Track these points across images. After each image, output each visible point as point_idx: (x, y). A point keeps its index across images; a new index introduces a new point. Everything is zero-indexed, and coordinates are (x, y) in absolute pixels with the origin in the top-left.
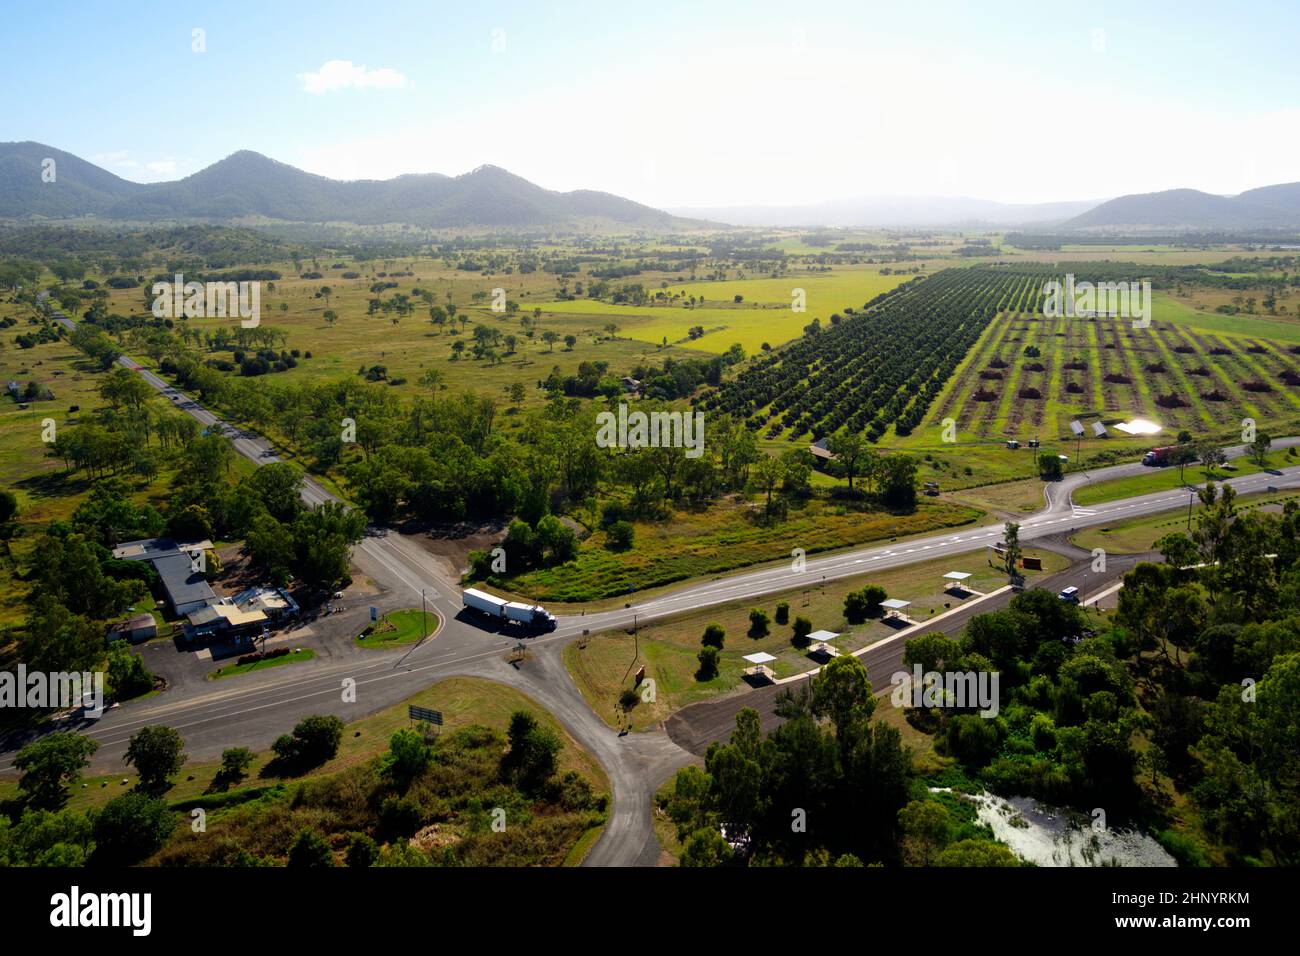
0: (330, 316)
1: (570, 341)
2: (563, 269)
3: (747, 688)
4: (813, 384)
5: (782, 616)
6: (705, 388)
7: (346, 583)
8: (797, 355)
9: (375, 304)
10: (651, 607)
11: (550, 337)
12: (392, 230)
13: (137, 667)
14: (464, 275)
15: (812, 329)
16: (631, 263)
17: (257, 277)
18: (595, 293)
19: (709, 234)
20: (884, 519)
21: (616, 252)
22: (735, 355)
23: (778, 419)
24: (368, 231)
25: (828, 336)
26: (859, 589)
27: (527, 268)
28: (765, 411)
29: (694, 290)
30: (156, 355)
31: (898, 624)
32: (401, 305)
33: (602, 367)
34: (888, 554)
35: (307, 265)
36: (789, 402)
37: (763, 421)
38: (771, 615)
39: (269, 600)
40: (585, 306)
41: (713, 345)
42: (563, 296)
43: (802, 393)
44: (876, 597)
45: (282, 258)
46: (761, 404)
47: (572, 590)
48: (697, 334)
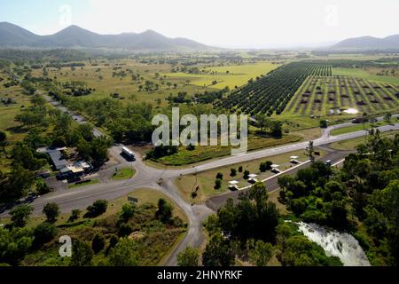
0: (101, 77)
1: (175, 85)
2: (173, 63)
3: (230, 191)
4: (250, 98)
5: (240, 170)
6: (217, 100)
7: (108, 160)
8: (246, 90)
9: (114, 74)
10: (200, 167)
11: (169, 84)
12: (119, 51)
13: (45, 185)
14: (142, 65)
15: (250, 81)
16: (194, 61)
17: (78, 65)
18: (183, 70)
19: (218, 51)
20: (272, 140)
21: (189, 57)
22: (226, 89)
23: (239, 110)
24: (112, 50)
25: (255, 84)
26: (264, 161)
27: (162, 62)
28: (236, 107)
29: (214, 69)
30: (47, 90)
31: (276, 172)
32: (123, 74)
33: (185, 94)
34: (273, 151)
35: (93, 61)
36: (243, 104)
37: (235, 110)
38: (237, 169)
39: (84, 165)
40: (180, 74)
41: (220, 87)
42: (173, 71)
43: (247, 101)
44: (269, 164)
45: (85, 59)
46: (234, 105)
47: (176, 162)
48: (215, 83)
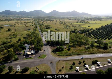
0: (55, 24)
1: (75, 27)
2: (78, 20)
3: (75, 71)
4: (100, 33)
5: (84, 62)
6: (87, 32)
7: (41, 51)
8: (99, 29)
9: (60, 23)
10: (69, 58)
12: (65, 16)
14: (69, 20)
15: (102, 26)
16: (85, 19)
17: (51, 20)
18: (80, 22)
19: (95, 16)
20: (102, 50)
21: (85, 18)
22: (92, 29)
23: (94, 37)
24: (63, 16)
25: (104, 27)
27: (75, 20)
28: (93, 35)
29: (90, 22)
32: (62, 23)
34: (101, 55)
35: (56, 19)
36: (96, 34)
37: (92, 37)
38: (82, 62)
39: (32, 52)
41: (90, 28)
42: (77, 22)
43: (98, 33)
44: (97, 61)
46: (92, 35)
47: (61, 55)
48: (89, 26)
